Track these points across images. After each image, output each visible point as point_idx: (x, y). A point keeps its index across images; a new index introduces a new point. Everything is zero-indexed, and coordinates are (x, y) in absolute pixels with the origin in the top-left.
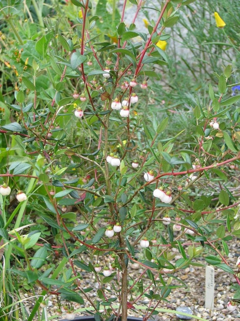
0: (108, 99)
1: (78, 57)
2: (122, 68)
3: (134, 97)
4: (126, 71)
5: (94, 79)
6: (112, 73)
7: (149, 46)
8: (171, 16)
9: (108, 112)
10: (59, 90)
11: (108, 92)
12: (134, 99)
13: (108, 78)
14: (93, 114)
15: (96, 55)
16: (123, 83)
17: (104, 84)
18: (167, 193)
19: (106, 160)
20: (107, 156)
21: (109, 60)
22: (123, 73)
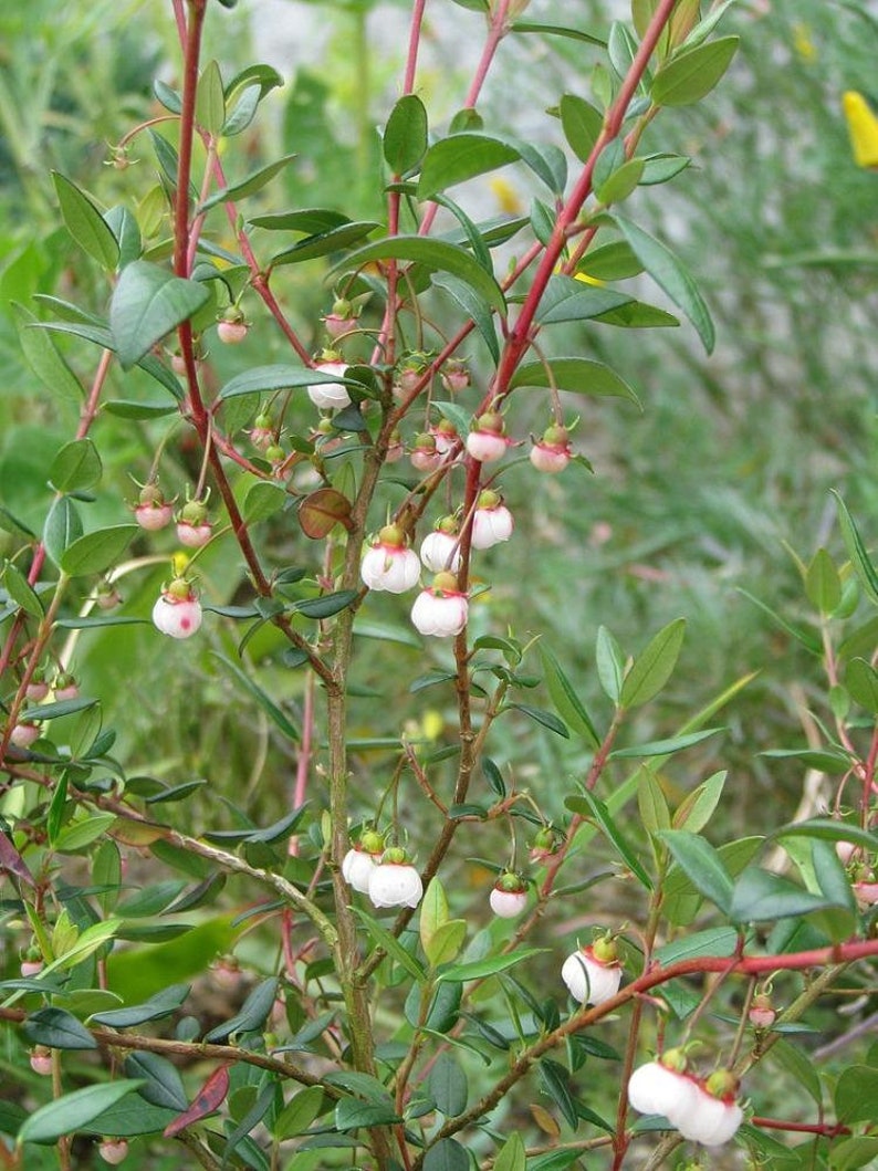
0: (340, 525)
1: (154, 292)
2: (416, 354)
3: (490, 510)
4: (437, 369)
5: (260, 419)
6: (360, 381)
7: (578, 222)
8: (691, 38)
9: (343, 600)
10: (72, 484)
11: (337, 486)
12: (493, 525)
13: (339, 408)
14: (258, 615)
15: (266, 286)
16: (422, 438)
17: (318, 447)
18: (709, 1086)
19: (338, 869)
20: (347, 849)
21: (340, 313)
22: (421, 380)
